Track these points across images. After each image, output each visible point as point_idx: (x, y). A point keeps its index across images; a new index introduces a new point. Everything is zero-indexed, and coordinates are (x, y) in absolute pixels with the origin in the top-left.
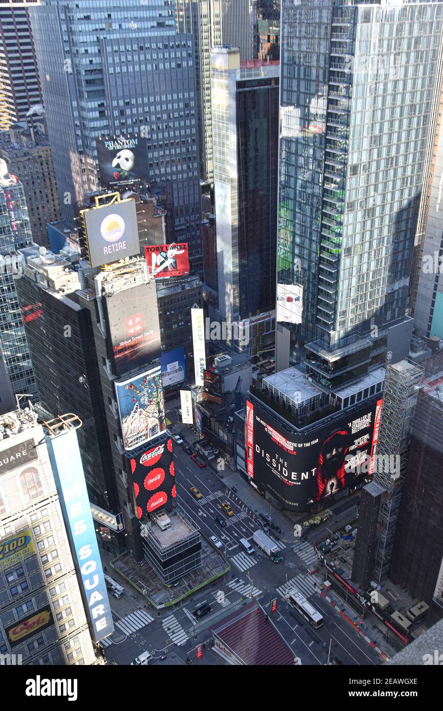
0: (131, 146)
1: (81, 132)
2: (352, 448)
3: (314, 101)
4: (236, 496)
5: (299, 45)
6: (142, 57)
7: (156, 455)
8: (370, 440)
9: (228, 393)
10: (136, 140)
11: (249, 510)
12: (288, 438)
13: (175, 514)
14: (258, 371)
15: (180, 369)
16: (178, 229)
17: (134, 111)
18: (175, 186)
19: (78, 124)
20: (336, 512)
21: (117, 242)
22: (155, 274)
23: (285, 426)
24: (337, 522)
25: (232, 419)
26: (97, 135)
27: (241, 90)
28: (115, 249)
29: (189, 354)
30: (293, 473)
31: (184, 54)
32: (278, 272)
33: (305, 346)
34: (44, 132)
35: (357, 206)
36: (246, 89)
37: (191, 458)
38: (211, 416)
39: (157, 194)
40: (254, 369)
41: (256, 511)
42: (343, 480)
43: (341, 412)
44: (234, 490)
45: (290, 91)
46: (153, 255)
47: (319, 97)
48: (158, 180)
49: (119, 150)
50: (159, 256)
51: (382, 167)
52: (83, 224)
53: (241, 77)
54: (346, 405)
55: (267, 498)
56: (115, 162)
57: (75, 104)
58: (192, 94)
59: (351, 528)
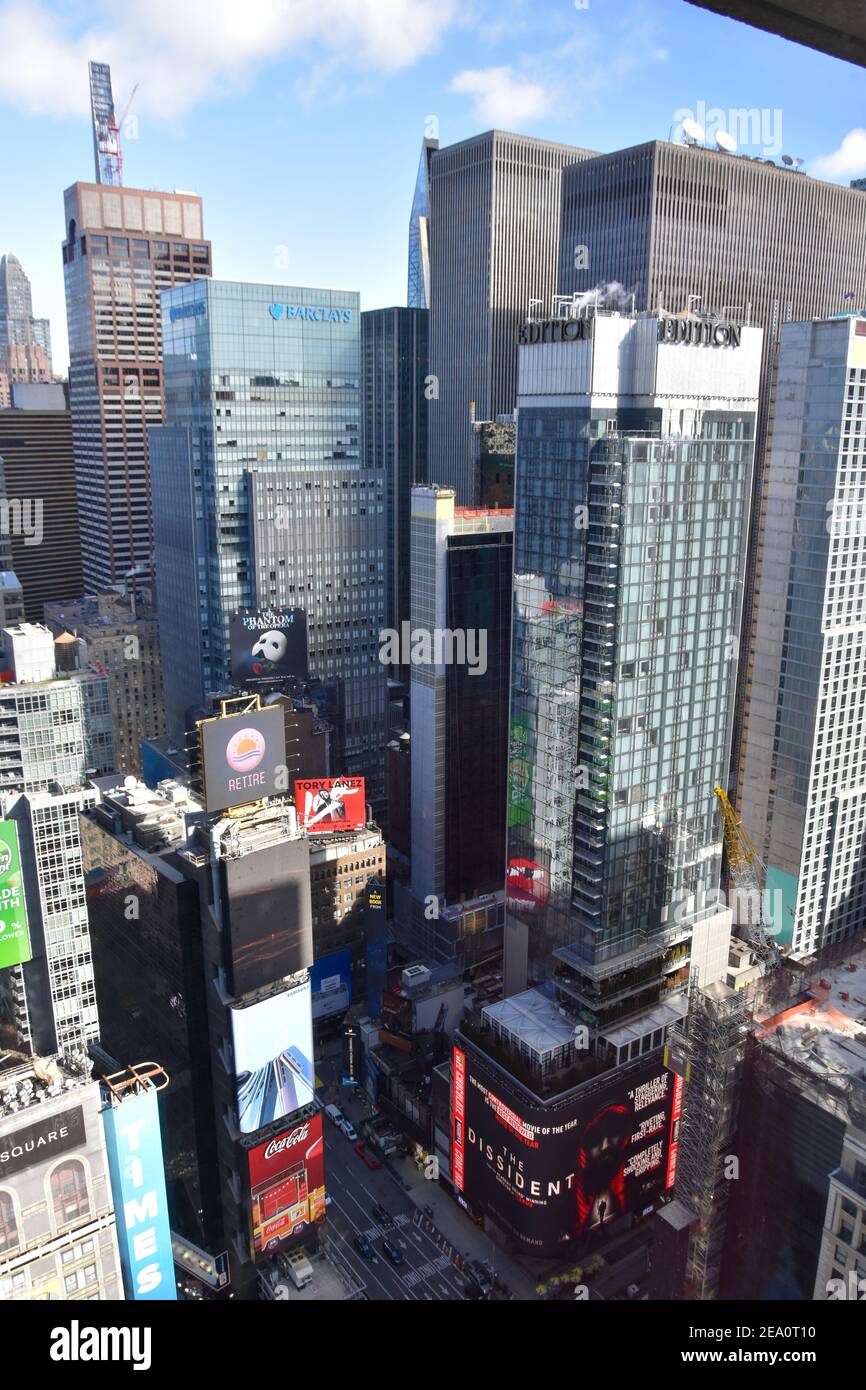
0: (283, 625)
1: (208, 602)
2: (637, 1137)
3: (564, 567)
4: (431, 1226)
5: (543, 489)
6: (308, 499)
7: (294, 1143)
8: (668, 1124)
9: (423, 1032)
10: (292, 616)
11: (455, 1252)
12: (526, 1117)
13: (323, 1257)
14: (473, 996)
15: (342, 988)
16: (350, 753)
17: (291, 574)
18: (347, 687)
19: (205, 591)
20: (611, 1259)
21: (252, 772)
22: (309, 826)
23: (520, 1095)
24: (612, 1278)
25: (428, 1079)
26: (231, 608)
27: (456, 548)
28: (248, 783)
29: (359, 962)
30: (533, 1183)
31: (372, 496)
32: (510, 828)
33: (554, 953)
34: (151, 599)
35: (635, 726)
36: (461, 548)
37: (355, 1150)
38: (393, 1074)
39: (319, 698)
40: (468, 991)
41: (467, 1255)
42: (621, 1197)
43: (616, 1071)
44: (429, 1214)
45: (528, 553)
46: (309, 795)
47: (573, 561)
48: (322, 677)
49: (266, 631)
50: (318, 797)
51: (672, 666)
52: (198, 743)
53: (456, 530)
54: (624, 1058)
55: (487, 1228)
56: (257, 648)
57: (201, 561)
58: (381, 553)
59: (637, 1290)
